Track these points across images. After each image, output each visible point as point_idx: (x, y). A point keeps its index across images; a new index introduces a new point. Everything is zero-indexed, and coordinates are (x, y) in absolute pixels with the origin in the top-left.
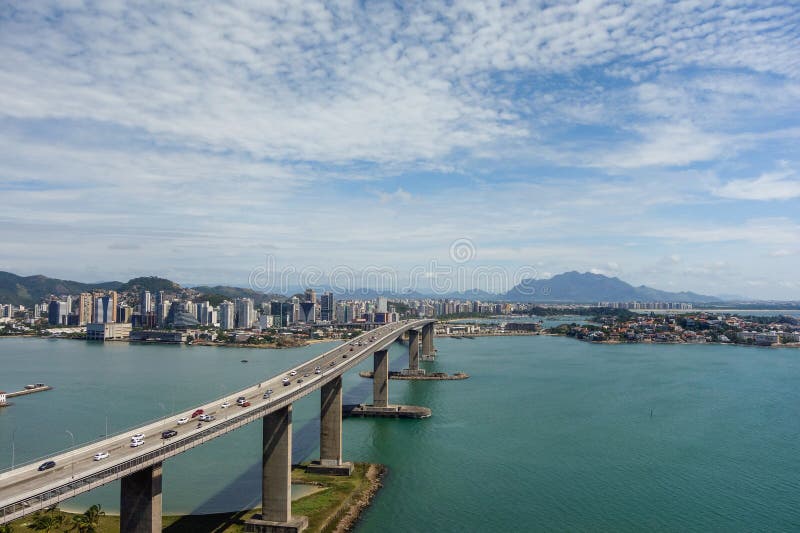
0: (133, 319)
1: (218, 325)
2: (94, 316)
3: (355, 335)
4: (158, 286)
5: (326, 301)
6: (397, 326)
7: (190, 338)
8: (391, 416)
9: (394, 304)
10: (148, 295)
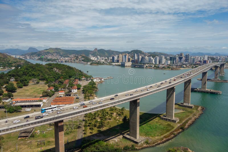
0: (132, 61)
1: (154, 63)
2: (123, 60)
3: (196, 67)
4: (138, 52)
5: (187, 57)
7: (147, 67)
8: (207, 92)
9: (210, 57)
10: (136, 55)
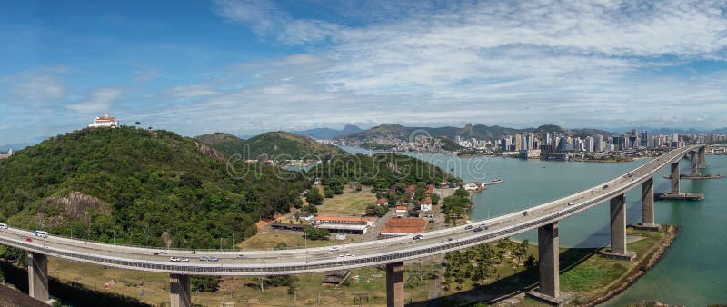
0: (541, 147)
1: (585, 150)
2: (522, 146)
3: (660, 154)
4: (553, 129)
5: (643, 136)
6: (683, 149)
7: (570, 157)
8: (682, 199)
9: (682, 137)
10: (548, 135)
